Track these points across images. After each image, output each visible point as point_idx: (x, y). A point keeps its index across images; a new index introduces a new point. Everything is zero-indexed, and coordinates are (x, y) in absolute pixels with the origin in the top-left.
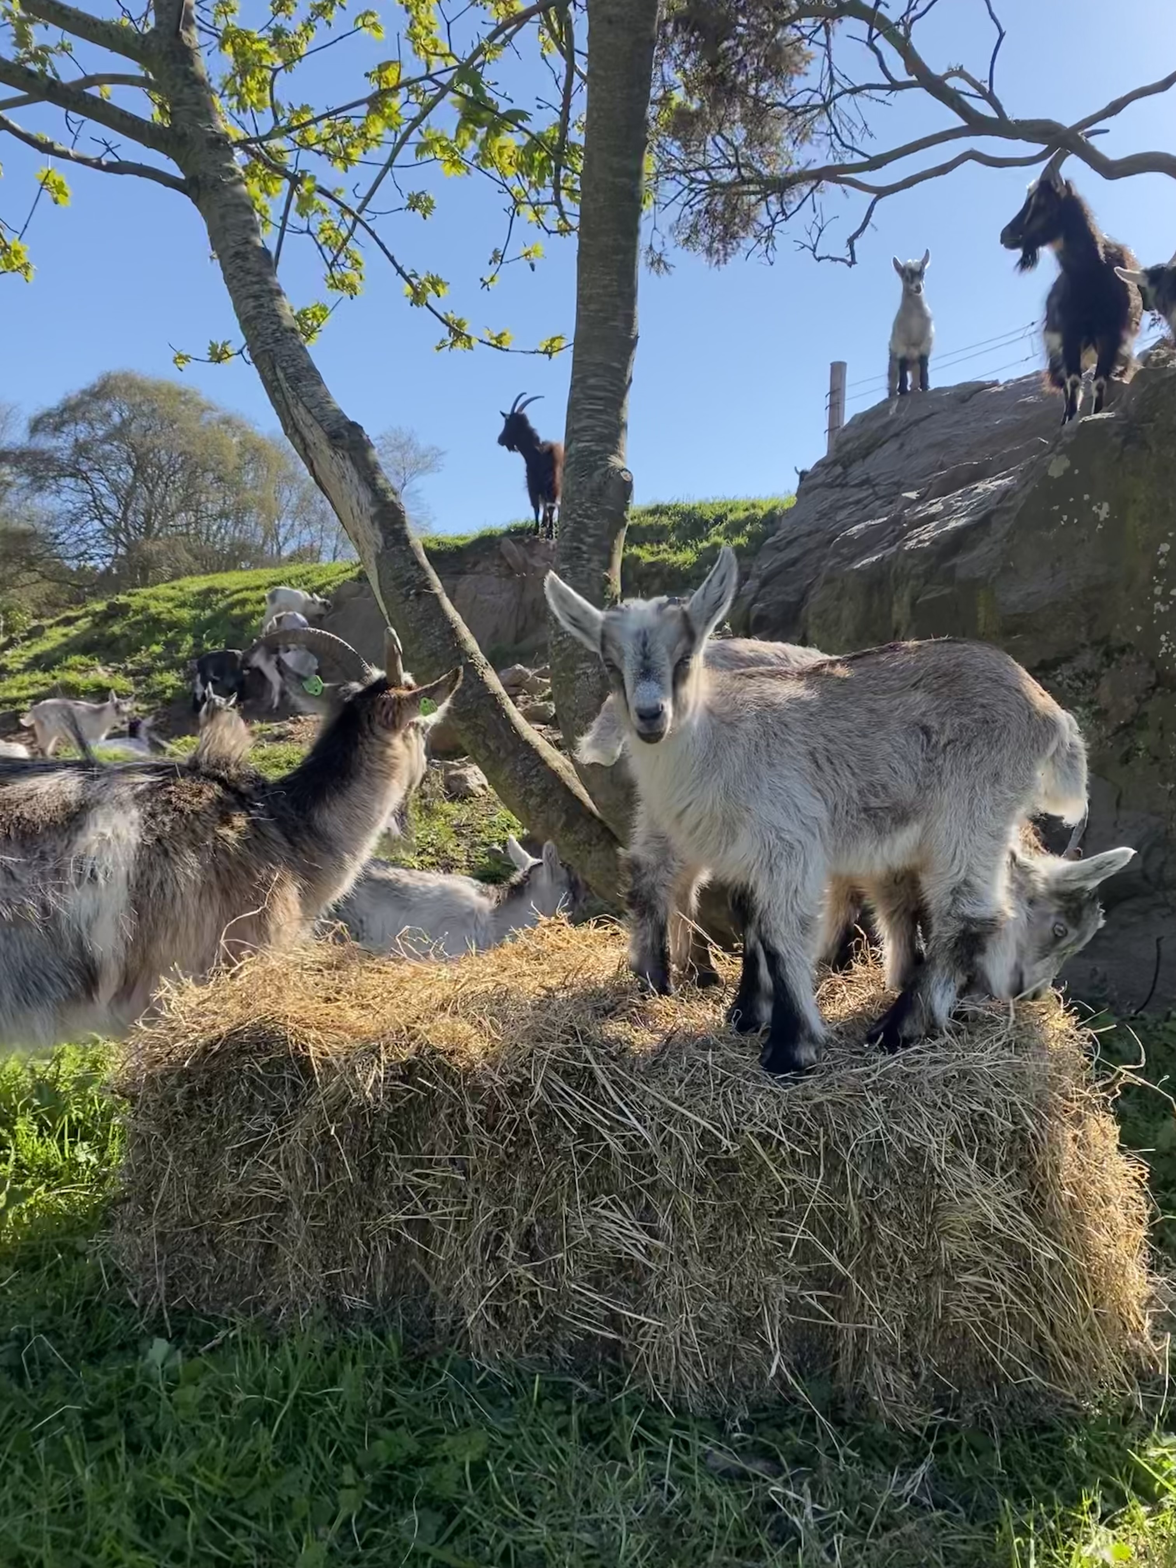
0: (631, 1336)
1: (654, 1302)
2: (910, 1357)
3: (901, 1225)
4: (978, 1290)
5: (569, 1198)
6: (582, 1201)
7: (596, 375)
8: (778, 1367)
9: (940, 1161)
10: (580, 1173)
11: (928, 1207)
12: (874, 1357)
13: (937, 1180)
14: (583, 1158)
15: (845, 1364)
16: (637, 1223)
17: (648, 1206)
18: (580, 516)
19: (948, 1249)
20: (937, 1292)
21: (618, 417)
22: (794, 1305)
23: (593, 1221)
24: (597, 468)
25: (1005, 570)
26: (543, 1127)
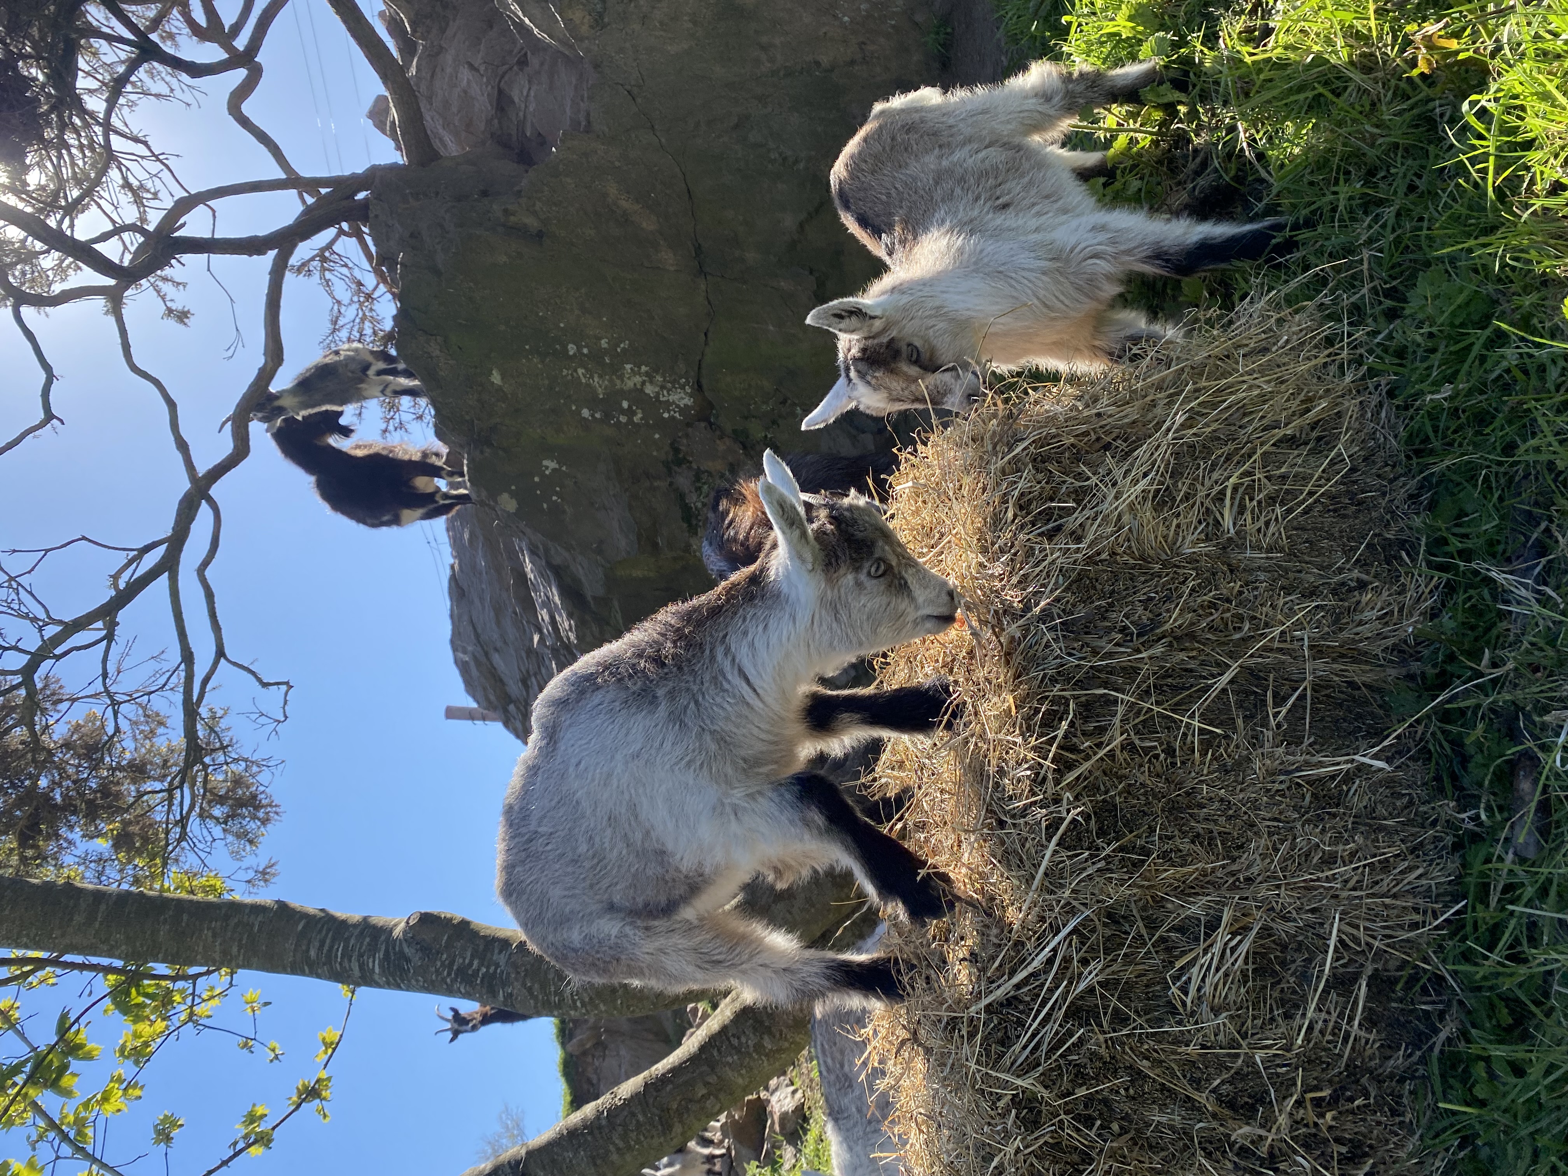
0: (1360, 959)
1: (1309, 926)
2: (1340, 591)
3: (1168, 599)
4: (1242, 510)
5: (1177, 1042)
6: (1180, 1023)
7: (308, 950)
8: (1375, 757)
9: (1078, 550)
10: (1140, 1024)
11: (1141, 567)
12: (1345, 635)
13: (1104, 556)
14: (1120, 1019)
15: (1361, 674)
16: (1203, 946)
17: (1180, 929)
18: (449, 974)
19: (1194, 544)
20: (1251, 559)
21: (355, 926)
22: (1291, 738)
23: (1205, 1008)
24: (401, 952)
25: (600, 551)
26: (1080, 1077)
